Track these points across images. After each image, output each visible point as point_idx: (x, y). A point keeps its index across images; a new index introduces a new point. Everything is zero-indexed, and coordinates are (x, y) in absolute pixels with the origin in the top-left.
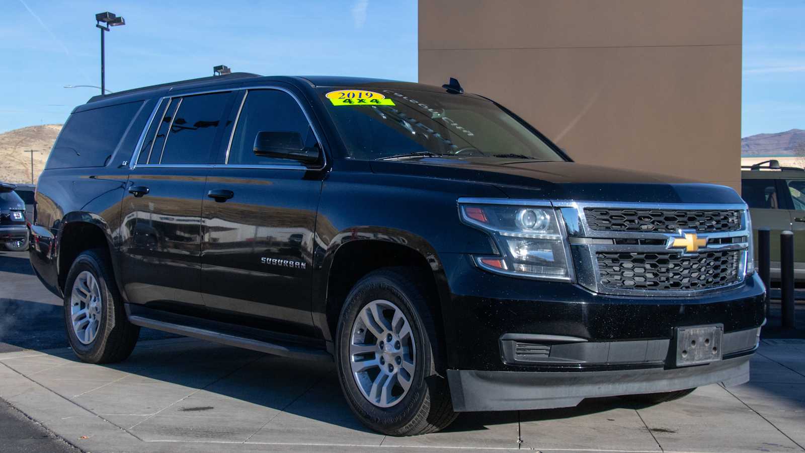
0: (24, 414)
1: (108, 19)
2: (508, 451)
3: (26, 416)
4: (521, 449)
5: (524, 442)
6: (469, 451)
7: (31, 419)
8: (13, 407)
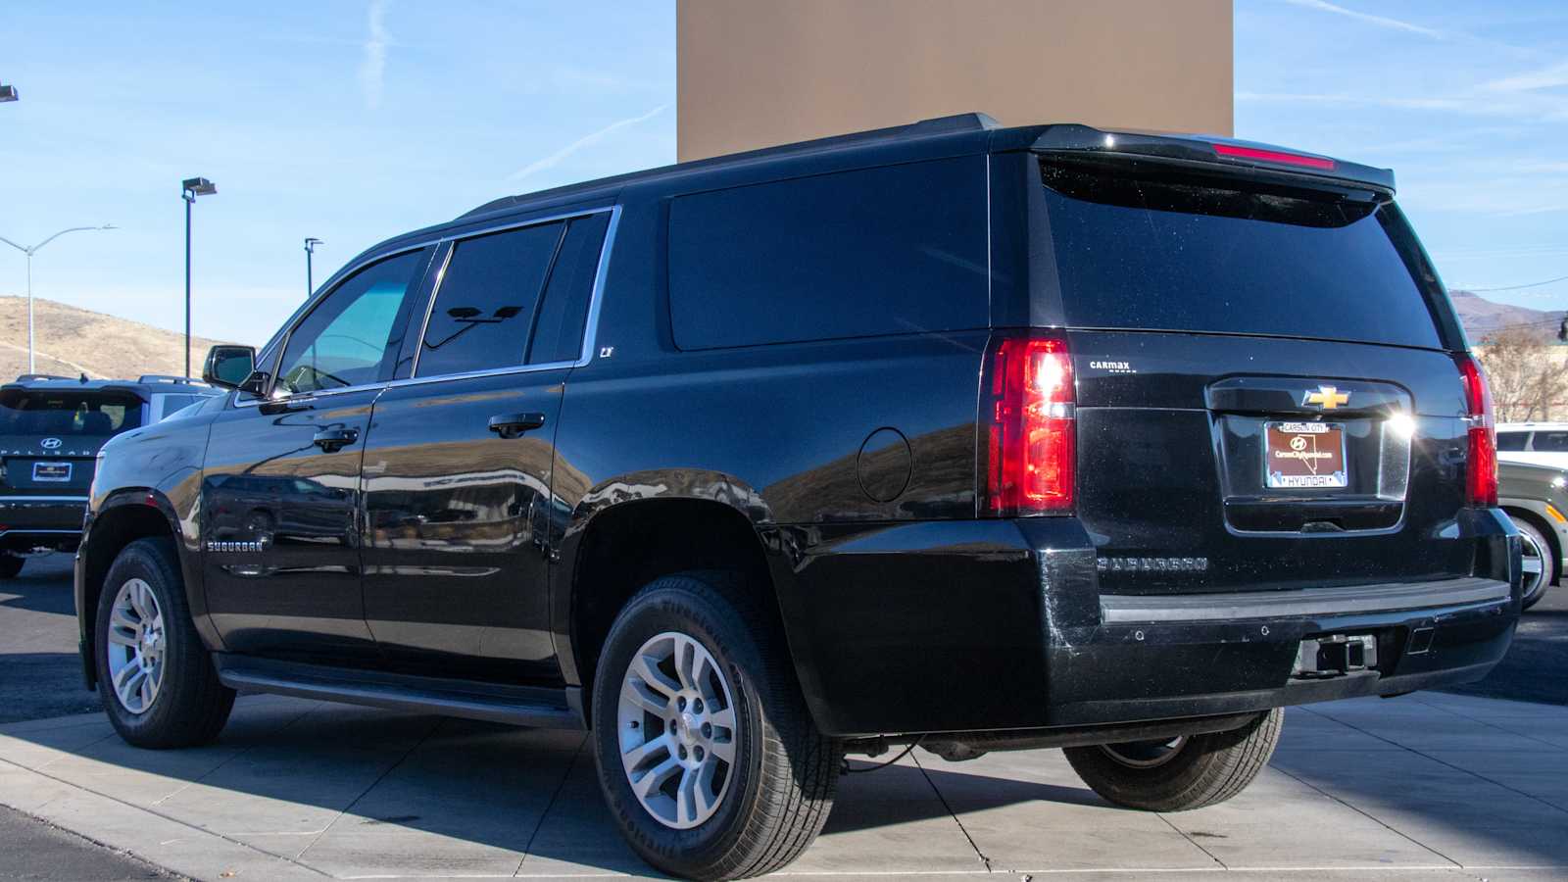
0: (83, 837)
1: (197, 186)
2: (974, 876)
3: (90, 840)
4: (994, 872)
5: (991, 860)
6: (907, 877)
7: (102, 845)
8: (52, 825)
